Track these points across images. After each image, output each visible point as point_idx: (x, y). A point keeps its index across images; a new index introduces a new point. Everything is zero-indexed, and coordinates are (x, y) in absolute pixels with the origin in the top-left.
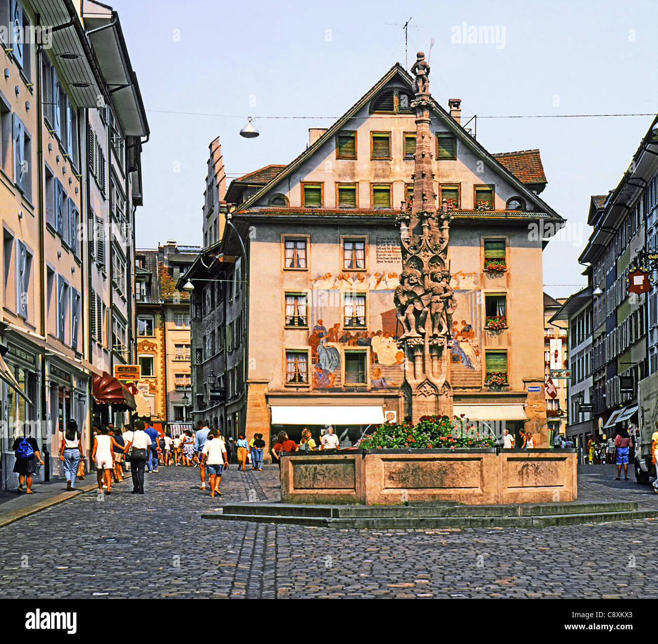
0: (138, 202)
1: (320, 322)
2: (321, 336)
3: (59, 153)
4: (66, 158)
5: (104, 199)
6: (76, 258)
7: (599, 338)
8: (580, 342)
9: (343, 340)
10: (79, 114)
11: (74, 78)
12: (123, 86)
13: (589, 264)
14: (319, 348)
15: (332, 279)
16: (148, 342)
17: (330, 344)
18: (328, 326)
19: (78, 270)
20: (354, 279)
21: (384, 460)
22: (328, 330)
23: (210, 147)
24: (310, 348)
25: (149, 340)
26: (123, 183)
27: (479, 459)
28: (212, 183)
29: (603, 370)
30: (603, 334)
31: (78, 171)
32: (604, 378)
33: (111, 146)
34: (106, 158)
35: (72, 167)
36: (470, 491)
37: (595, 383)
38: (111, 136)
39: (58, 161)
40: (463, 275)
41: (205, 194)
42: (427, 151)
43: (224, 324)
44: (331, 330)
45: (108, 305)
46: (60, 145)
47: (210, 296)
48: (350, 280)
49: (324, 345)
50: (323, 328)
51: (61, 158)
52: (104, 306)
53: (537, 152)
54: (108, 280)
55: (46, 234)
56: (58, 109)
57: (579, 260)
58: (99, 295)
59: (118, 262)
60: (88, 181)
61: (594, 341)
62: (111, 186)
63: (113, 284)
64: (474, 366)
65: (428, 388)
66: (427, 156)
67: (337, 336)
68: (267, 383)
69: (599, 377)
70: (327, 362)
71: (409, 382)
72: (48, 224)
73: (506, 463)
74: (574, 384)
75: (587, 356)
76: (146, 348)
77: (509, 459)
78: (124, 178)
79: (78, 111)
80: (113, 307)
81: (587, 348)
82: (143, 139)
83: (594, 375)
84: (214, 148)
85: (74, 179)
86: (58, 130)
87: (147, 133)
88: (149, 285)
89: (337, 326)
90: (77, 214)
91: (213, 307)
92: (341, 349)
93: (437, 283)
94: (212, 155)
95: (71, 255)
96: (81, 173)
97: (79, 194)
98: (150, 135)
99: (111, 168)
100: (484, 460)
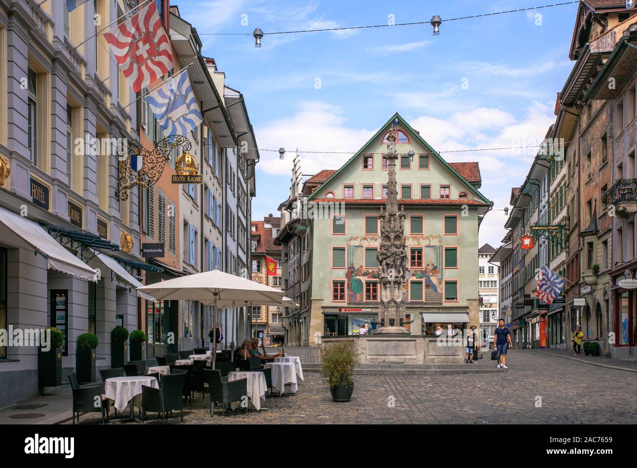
0: (253, 194)
1: (352, 264)
2: (353, 272)
3: (211, 175)
4: (215, 177)
5: (235, 197)
6: (219, 231)
7: (516, 273)
8: (506, 276)
9: (364, 275)
10: (222, 151)
11: (219, 133)
12: (245, 133)
13: (510, 229)
14: (351, 279)
15: (359, 239)
16: (258, 276)
17: (357, 277)
18: (356, 267)
19: (220, 238)
20: (371, 240)
21: (368, 340)
22: (356, 269)
23: (294, 161)
24: (346, 280)
25: (259, 274)
26: (245, 186)
27: (415, 341)
28: (295, 183)
29: (518, 293)
30: (518, 271)
31: (221, 184)
32: (518, 298)
33: (238, 166)
34: (236, 174)
35: (218, 181)
36: (410, 357)
37: (513, 301)
38: (238, 161)
39: (211, 179)
40: (433, 237)
41: (291, 189)
42: (394, 180)
43: (300, 265)
44: (358, 269)
45: (236, 256)
46: (212, 171)
47: (293, 249)
48: (369, 240)
49: (354, 278)
50: (354, 268)
51: (212, 177)
52: (234, 257)
53: (477, 163)
54: (236, 242)
55: (205, 220)
56: (211, 150)
57: (505, 226)
58: (231, 251)
59: (242, 231)
60: (226, 188)
61: (513, 275)
62: (238, 188)
63: (238, 244)
64: (438, 290)
65: (393, 304)
66: (394, 183)
67: (361, 273)
68: (323, 300)
69: (515, 297)
70: (356, 288)
71: (384, 301)
72: (205, 214)
73: (428, 343)
74: (502, 301)
75: (509, 284)
76: (257, 279)
77: (430, 341)
78: (245, 183)
79: (221, 150)
80: (238, 257)
81: (510, 279)
82: (256, 161)
83: (513, 296)
84: (296, 162)
85: (219, 188)
86: (211, 162)
87: (258, 157)
88: (259, 241)
89: (361, 267)
90: (220, 207)
91: (294, 255)
92: (364, 279)
93: (398, 250)
94: (295, 166)
95: (217, 230)
96: (222, 184)
97: (221, 196)
98: (260, 158)
99: (239, 179)
100: (417, 341)
